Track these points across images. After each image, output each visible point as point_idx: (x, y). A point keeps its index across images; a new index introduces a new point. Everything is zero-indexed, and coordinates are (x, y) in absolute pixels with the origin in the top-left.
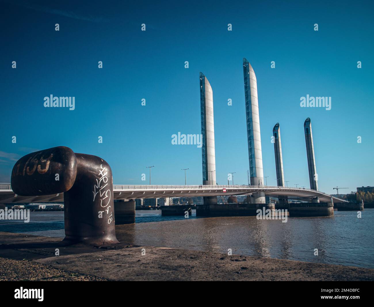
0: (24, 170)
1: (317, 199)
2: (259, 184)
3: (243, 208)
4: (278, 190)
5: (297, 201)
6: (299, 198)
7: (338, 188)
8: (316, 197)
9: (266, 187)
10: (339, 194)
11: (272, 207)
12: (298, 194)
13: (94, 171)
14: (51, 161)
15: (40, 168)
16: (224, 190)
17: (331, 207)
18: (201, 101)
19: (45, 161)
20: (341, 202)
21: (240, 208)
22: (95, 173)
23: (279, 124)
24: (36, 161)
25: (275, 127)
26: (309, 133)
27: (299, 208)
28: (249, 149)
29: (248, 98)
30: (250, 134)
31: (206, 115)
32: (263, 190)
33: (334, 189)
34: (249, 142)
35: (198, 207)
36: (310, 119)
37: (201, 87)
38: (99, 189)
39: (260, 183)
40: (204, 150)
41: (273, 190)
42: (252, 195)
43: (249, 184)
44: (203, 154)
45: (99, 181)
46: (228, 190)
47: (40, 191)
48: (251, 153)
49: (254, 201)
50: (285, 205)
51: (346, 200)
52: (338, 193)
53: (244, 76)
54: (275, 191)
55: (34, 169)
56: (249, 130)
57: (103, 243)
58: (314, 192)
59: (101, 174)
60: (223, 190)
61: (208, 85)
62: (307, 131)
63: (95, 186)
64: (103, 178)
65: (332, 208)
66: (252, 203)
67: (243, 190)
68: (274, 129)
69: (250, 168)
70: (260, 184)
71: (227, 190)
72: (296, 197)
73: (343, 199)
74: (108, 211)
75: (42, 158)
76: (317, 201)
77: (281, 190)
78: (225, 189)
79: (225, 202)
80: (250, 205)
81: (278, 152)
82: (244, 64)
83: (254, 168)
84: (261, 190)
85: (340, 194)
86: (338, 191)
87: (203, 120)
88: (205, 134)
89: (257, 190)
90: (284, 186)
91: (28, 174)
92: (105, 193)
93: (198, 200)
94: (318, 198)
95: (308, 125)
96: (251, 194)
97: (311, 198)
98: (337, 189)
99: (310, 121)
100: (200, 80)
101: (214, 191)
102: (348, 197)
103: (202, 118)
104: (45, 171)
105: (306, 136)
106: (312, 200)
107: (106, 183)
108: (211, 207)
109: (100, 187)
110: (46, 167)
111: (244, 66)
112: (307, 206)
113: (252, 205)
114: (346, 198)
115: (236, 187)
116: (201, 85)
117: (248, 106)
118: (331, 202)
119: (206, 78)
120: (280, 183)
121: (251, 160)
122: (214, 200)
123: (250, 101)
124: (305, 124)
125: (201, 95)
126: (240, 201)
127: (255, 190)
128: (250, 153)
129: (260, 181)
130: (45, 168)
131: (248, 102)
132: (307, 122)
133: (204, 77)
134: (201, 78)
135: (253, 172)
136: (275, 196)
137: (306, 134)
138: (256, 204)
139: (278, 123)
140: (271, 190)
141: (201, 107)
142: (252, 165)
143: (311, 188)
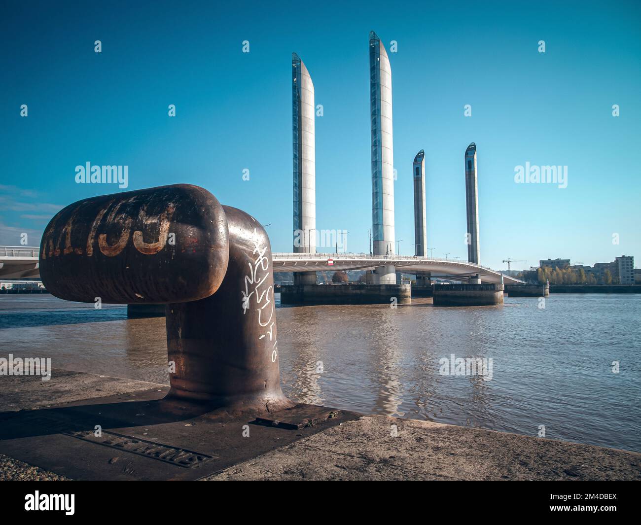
0: (91, 241)
1: (477, 277)
2: (387, 252)
3: (358, 292)
4: (417, 263)
5: (444, 280)
6: (448, 277)
7: (510, 260)
8: (475, 275)
9: (398, 258)
10: (510, 270)
11: (406, 289)
12: (447, 270)
13: (245, 244)
14: (171, 220)
15: (141, 239)
16: (329, 262)
17: (500, 290)
18: (293, 106)
19: (155, 221)
20: (515, 284)
21: (354, 292)
22: (247, 249)
23: (424, 153)
24: (125, 219)
25: (418, 156)
26: (472, 169)
27: (449, 292)
28: (373, 193)
29: (375, 104)
30: (376, 169)
31: (302, 131)
32: (394, 263)
33: (503, 261)
34: (374, 181)
35: (284, 290)
36: (475, 146)
37: (293, 80)
38: (255, 284)
39: (389, 250)
40: (296, 192)
41: (409, 262)
42: (374, 271)
43: (371, 252)
44: (295, 200)
45: (254, 267)
46: (336, 261)
47: (138, 296)
48: (377, 200)
49: (378, 280)
50: (425, 286)
51: (521, 280)
52: (509, 268)
53: (371, 65)
54: (412, 263)
55: (121, 240)
56: (374, 160)
57: (267, 406)
58: (474, 267)
59: (257, 251)
60: (327, 261)
61: (307, 78)
62: (470, 165)
63: (246, 280)
64: (261, 261)
65: (502, 293)
66: (375, 283)
67: (361, 261)
68: (415, 160)
69: (374, 225)
70: (389, 252)
71: (334, 262)
72: (444, 275)
73: (516, 278)
74: (271, 334)
75: (142, 213)
76: (477, 281)
77: (421, 263)
78: (331, 260)
79: (328, 281)
80: (371, 286)
81: (420, 199)
82: (370, 43)
83: (380, 226)
84: (390, 262)
85: (512, 270)
86: (509, 266)
87: (296, 142)
88: (299, 165)
89: (384, 262)
90: (426, 255)
91: (105, 253)
92: (266, 293)
93: (282, 278)
94: (479, 276)
95: (471, 155)
96: (373, 268)
97: (467, 277)
98: (509, 263)
99: (475, 149)
100: (293, 66)
101: (312, 263)
102: (524, 276)
103: (295, 137)
104: (157, 248)
105: (467, 174)
106: (469, 279)
107: (266, 272)
108: (306, 289)
109: (257, 280)
110: (160, 238)
111: (371, 46)
112: (463, 290)
113: (375, 286)
114: (522, 277)
115: (350, 257)
116: (294, 76)
117: (375, 119)
118: (500, 283)
119: (303, 64)
120: (420, 251)
121: (375, 212)
122: (311, 278)
123: (379, 110)
124: (467, 154)
125: (294, 96)
126: (352, 280)
127: (381, 262)
128: (375, 200)
129: (389, 247)
130: (157, 240)
131: (375, 111)
132: (471, 150)
133: (301, 61)
134: (295, 63)
135: (377, 232)
136: (411, 272)
137: (467, 170)
138: (380, 286)
139: (422, 151)
140: (406, 262)
141: (293, 117)
142: (377, 220)
143: (469, 261)
